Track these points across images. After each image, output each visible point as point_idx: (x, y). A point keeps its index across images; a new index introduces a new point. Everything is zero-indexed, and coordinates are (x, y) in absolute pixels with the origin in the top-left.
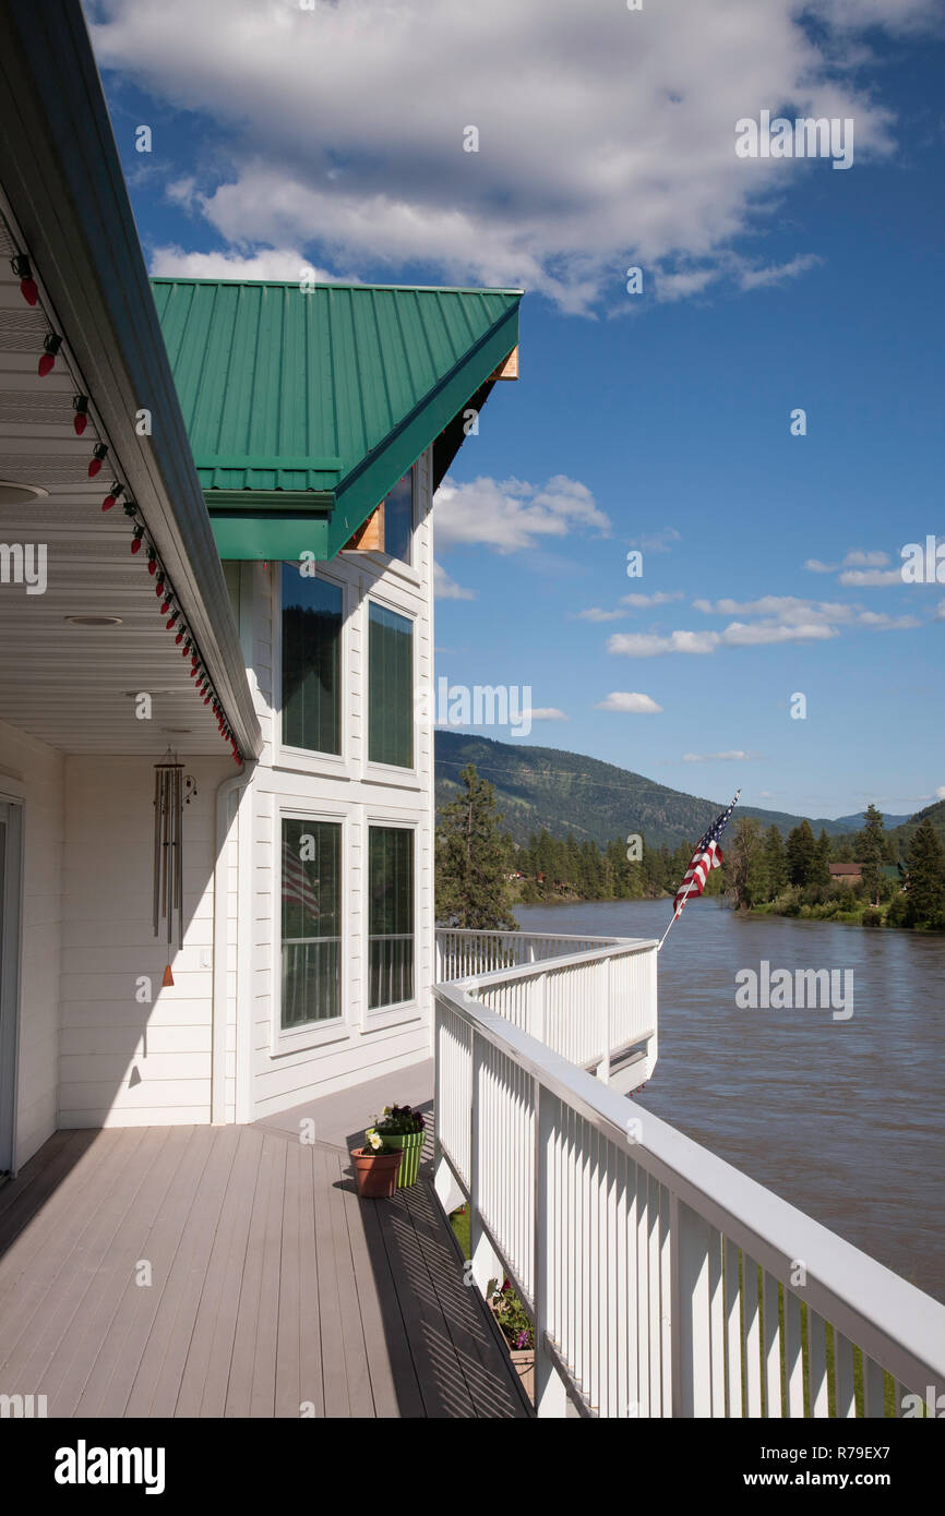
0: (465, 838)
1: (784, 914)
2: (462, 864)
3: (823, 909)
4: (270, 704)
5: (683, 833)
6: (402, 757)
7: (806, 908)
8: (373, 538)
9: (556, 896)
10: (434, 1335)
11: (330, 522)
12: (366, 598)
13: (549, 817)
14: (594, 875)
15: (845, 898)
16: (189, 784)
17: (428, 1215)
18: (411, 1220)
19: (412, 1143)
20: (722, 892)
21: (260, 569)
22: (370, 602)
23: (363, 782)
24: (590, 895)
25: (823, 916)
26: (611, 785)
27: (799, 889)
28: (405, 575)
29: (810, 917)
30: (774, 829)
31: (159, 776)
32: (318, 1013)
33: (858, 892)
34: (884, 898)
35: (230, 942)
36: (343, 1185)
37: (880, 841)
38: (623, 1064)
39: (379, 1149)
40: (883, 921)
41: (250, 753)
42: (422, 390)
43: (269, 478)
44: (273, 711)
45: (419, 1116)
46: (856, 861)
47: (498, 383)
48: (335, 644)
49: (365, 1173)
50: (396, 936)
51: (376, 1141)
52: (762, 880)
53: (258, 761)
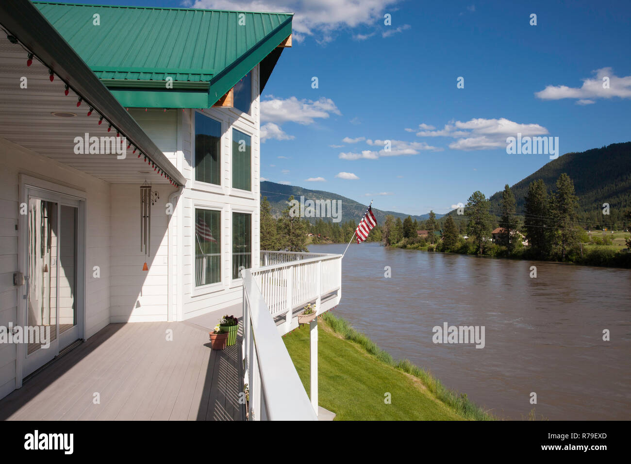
0: (290, 221)
1: (401, 248)
2: (289, 230)
3: (415, 246)
4: (190, 164)
6: (248, 187)
7: (409, 246)
8: (229, 102)
9: (325, 242)
10: (219, 406)
11: (209, 94)
12: (231, 127)
14: (337, 234)
15: (422, 243)
16: (156, 195)
17: (235, 357)
18: (228, 359)
19: (233, 329)
20: (381, 240)
21: (186, 113)
22: (233, 129)
23: (230, 195)
24: (336, 241)
25: (414, 248)
27: (407, 239)
28: (248, 119)
29: (410, 248)
30: (399, 219)
31: (142, 191)
32: (211, 281)
33: (426, 240)
34: (435, 242)
35: (174, 254)
36: (207, 345)
37: (435, 223)
38: (328, 299)
39: (219, 332)
40: (435, 250)
41: (179, 183)
42: (250, 47)
43: (185, 77)
44: (191, 167)
45: (236, 319)
46: (426, 230)
47: (285, 48)
48: (218, 143)
49: (214, 341)
50: (244, 253)
51: (218, 329)
52: (394, 236)
53: (184, 186)
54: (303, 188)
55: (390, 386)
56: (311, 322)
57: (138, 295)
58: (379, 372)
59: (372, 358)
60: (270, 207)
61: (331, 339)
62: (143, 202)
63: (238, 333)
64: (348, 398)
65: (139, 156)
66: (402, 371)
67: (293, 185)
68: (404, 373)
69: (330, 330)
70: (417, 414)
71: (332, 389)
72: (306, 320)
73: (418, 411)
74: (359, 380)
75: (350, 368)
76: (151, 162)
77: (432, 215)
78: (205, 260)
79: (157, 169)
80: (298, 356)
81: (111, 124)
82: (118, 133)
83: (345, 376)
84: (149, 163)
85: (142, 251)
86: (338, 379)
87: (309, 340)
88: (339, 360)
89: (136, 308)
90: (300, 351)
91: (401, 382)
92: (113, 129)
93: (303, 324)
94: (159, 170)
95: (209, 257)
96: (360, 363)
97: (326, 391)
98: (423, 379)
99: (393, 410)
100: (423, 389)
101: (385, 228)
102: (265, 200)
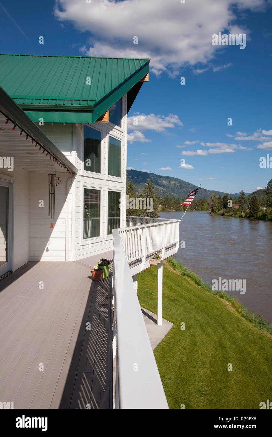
1: (221, 215)
3: (230, 214)
4: (81, 160)
5: (199, 196)
6: (118, 174)
7: (226, 214)
8: (106, 119)
9: (170, 210)
10: (95, 317)
11: (93, 113)
12: (108, 135)
13: (169, 192)
14: (178, 205)
15: (235, 212)
16: (58, 179)
17: (107, 286)
18: (103, 287)
19: (106, 268)
20: (208, 210)
21: (78, 126)
22: (109, 136)
23: (107, 180)
24: (177, 210)
25: (230, 216)
26: (183, 185)
27: (225, 209)
28: (118, 129)
29: (227, 216)
30: (220, 196)
31: (49, 177)
32: (94, 235)
33: (238, 210)
34: (244, 212)
35: (70, 218)
36: (89, 277)
37: (244, 199)
38: (170, 249)
39: (97, 269)
40: (244, 217)
41: (73, 172)
42: (121, 82)
43: (78, 102)
44: (82, 162)
45: (108, 261)
46: (238, 203)
47: (144, 82)
48: (99, 146)
49: (94, 275)
50: (116, 218)
51: (96, 267)
52: (216, 207)
53: (77, 174)
54: (156, 174)
55: (210, 307)
56: (158, 264)
57: (47, 244)
58: (203, 298)
59: (199, 288)
60: (134, 186)
61: (172, 274)
62: (50, 184)
63: (110, 270)
64: (182, 314)
65: (47, 155)
66: (219, 298)
67: (150, 173)
68: (220, 299)
69: (171, 268)
70: (227, 326)
71: (172, 307)
72: (155, 262)
73: (228, 324)
74: (190, 302)
75: (184, 294)
76: (54, 159)
77: (242, 193)
78: (90, 222)
79: (59, 163)
80: (150, 285)
81: (28, 135)
82: (33, 140)
83: (180, 299)
84: (53, 160)
85: (49, 216)
86: (176, 301)
87: (157, 275)
88: (177, 288)
89: (46, 252)
90: (151, 282)
91: (218, 305)
92: (29, 138)
93: (153, 265)
94: (60, 164)
95: (93, 220)
96: (191, 291)
97: (167, 309)
98: (232, 303)
99: (212, 323)
100: (232, 310)
101: (210, 202)
102: (131, 182)
